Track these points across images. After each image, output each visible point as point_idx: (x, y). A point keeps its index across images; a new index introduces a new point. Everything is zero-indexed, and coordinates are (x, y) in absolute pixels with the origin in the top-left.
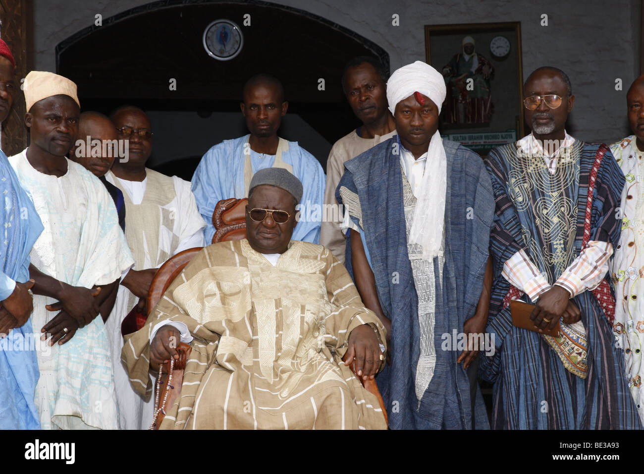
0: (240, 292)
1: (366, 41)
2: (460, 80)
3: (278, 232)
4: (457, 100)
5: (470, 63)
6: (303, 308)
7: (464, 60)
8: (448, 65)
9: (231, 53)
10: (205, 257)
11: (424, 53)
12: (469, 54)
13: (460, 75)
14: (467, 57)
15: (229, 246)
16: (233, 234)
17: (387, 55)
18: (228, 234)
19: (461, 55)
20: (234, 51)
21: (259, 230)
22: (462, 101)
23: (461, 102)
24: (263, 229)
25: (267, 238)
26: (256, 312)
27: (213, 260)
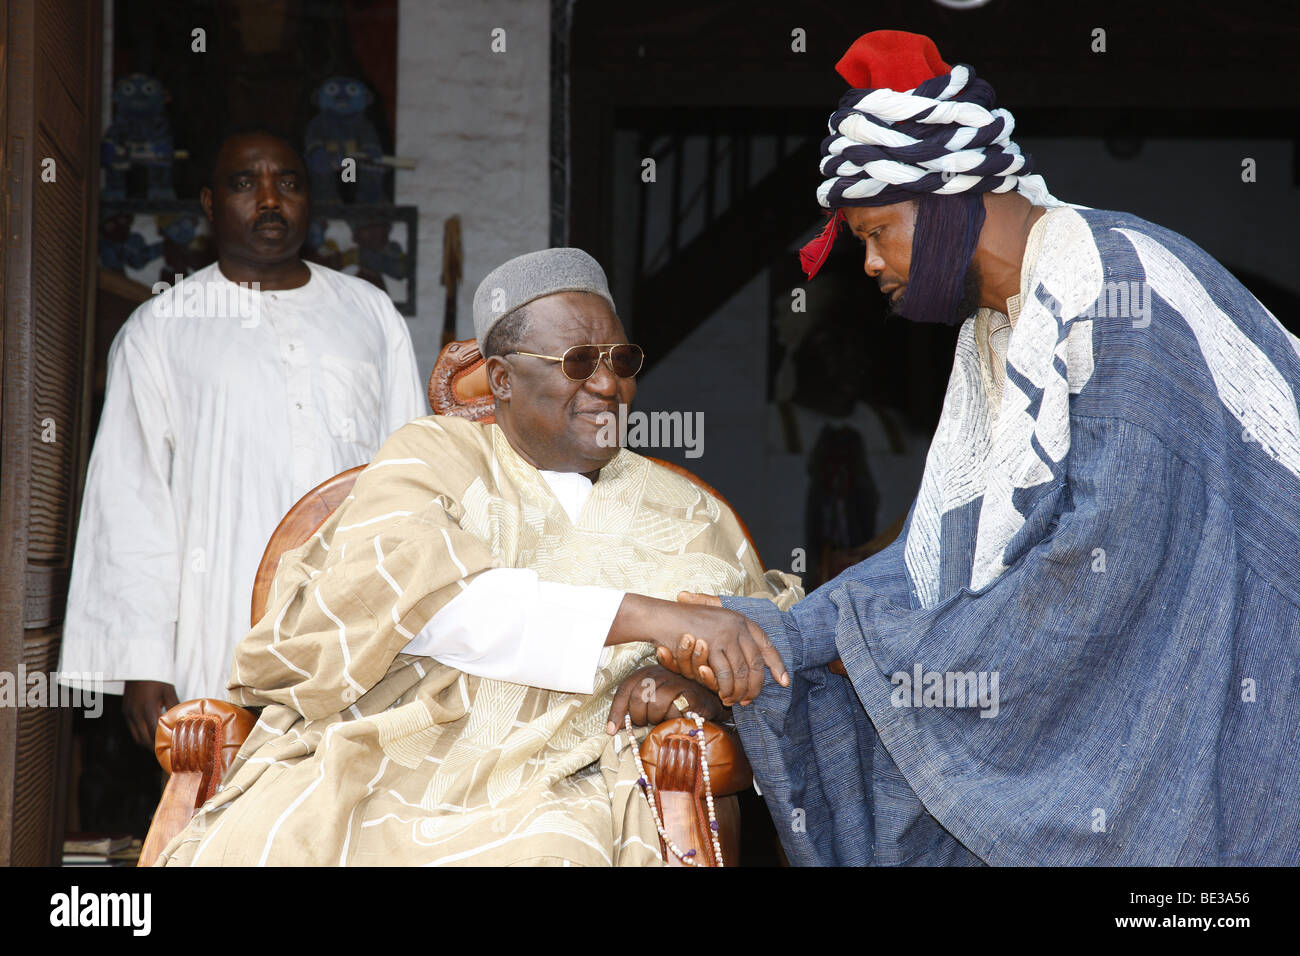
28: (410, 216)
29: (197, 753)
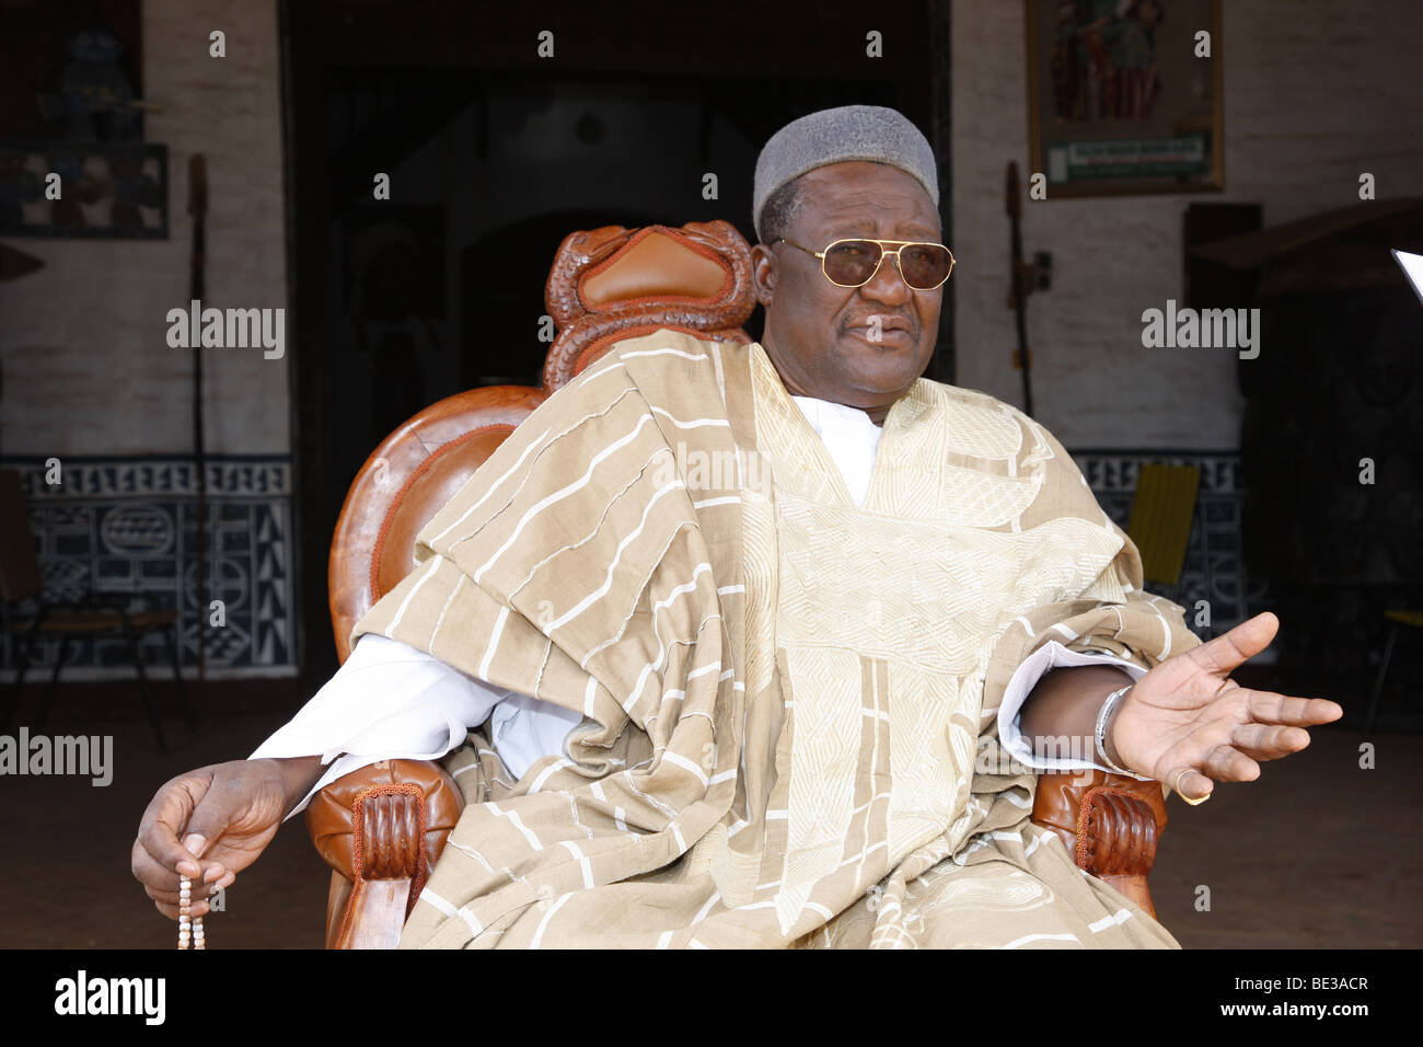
2: (1094, 32)
4: (1087, 72)
13: (1094, 21)
23: (1095, 76)
28: (161, 153)
29: (404, 851)
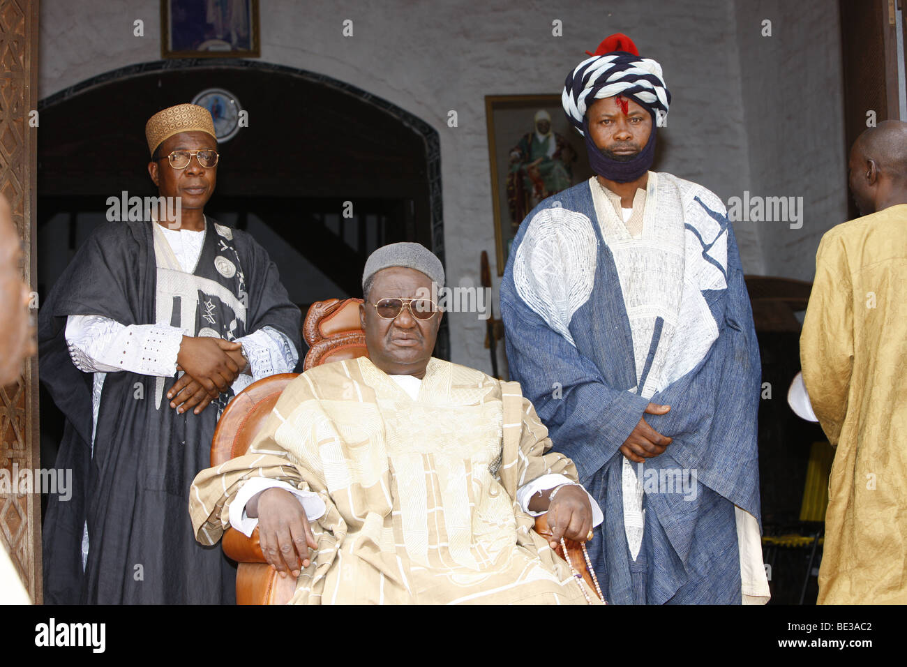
0: (367, 442)
1: (407, 115)
2: (533, 168)
3: (419, 336)
4: (530, 194)
5: (545, 146)
6: (468, 464)
7: (537, 140)
8: (517, 147)
9: (226, 132)
10: (307, 386)
11: (485, 132)
12: (544, 133)
13: (533, 161)
14: (541, 138)
15: (340, 370)
16: (337, 351)
17: (436, 134)
18: (329, 353)
19: (534, 135)
20: (228, 130)
21: (391, 335)
22: (537, 194)
23: (536, 197)
24: (396, 332)
25: (404, 347)
26: (395, 472)
27: (320, 390)
